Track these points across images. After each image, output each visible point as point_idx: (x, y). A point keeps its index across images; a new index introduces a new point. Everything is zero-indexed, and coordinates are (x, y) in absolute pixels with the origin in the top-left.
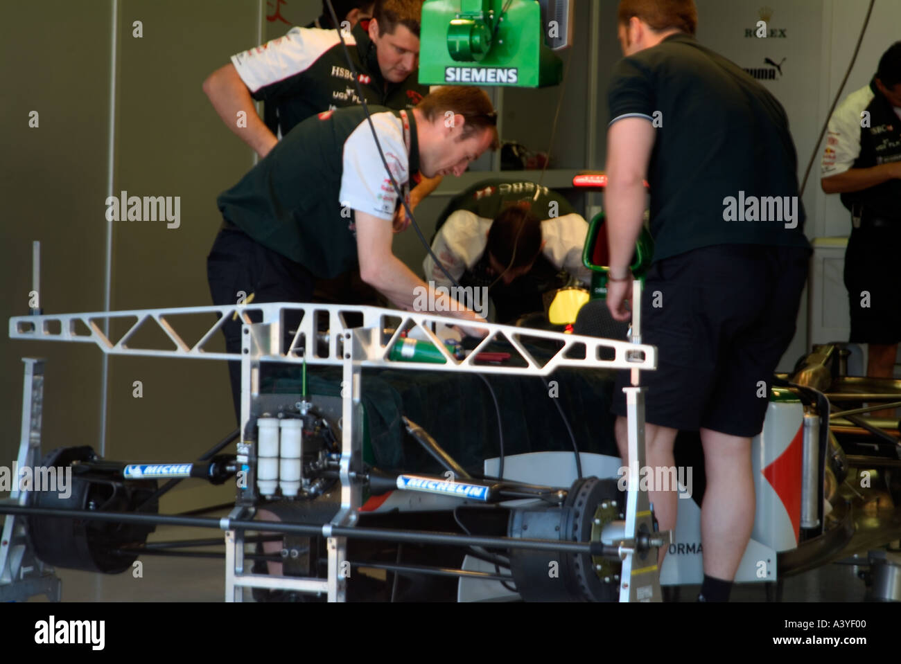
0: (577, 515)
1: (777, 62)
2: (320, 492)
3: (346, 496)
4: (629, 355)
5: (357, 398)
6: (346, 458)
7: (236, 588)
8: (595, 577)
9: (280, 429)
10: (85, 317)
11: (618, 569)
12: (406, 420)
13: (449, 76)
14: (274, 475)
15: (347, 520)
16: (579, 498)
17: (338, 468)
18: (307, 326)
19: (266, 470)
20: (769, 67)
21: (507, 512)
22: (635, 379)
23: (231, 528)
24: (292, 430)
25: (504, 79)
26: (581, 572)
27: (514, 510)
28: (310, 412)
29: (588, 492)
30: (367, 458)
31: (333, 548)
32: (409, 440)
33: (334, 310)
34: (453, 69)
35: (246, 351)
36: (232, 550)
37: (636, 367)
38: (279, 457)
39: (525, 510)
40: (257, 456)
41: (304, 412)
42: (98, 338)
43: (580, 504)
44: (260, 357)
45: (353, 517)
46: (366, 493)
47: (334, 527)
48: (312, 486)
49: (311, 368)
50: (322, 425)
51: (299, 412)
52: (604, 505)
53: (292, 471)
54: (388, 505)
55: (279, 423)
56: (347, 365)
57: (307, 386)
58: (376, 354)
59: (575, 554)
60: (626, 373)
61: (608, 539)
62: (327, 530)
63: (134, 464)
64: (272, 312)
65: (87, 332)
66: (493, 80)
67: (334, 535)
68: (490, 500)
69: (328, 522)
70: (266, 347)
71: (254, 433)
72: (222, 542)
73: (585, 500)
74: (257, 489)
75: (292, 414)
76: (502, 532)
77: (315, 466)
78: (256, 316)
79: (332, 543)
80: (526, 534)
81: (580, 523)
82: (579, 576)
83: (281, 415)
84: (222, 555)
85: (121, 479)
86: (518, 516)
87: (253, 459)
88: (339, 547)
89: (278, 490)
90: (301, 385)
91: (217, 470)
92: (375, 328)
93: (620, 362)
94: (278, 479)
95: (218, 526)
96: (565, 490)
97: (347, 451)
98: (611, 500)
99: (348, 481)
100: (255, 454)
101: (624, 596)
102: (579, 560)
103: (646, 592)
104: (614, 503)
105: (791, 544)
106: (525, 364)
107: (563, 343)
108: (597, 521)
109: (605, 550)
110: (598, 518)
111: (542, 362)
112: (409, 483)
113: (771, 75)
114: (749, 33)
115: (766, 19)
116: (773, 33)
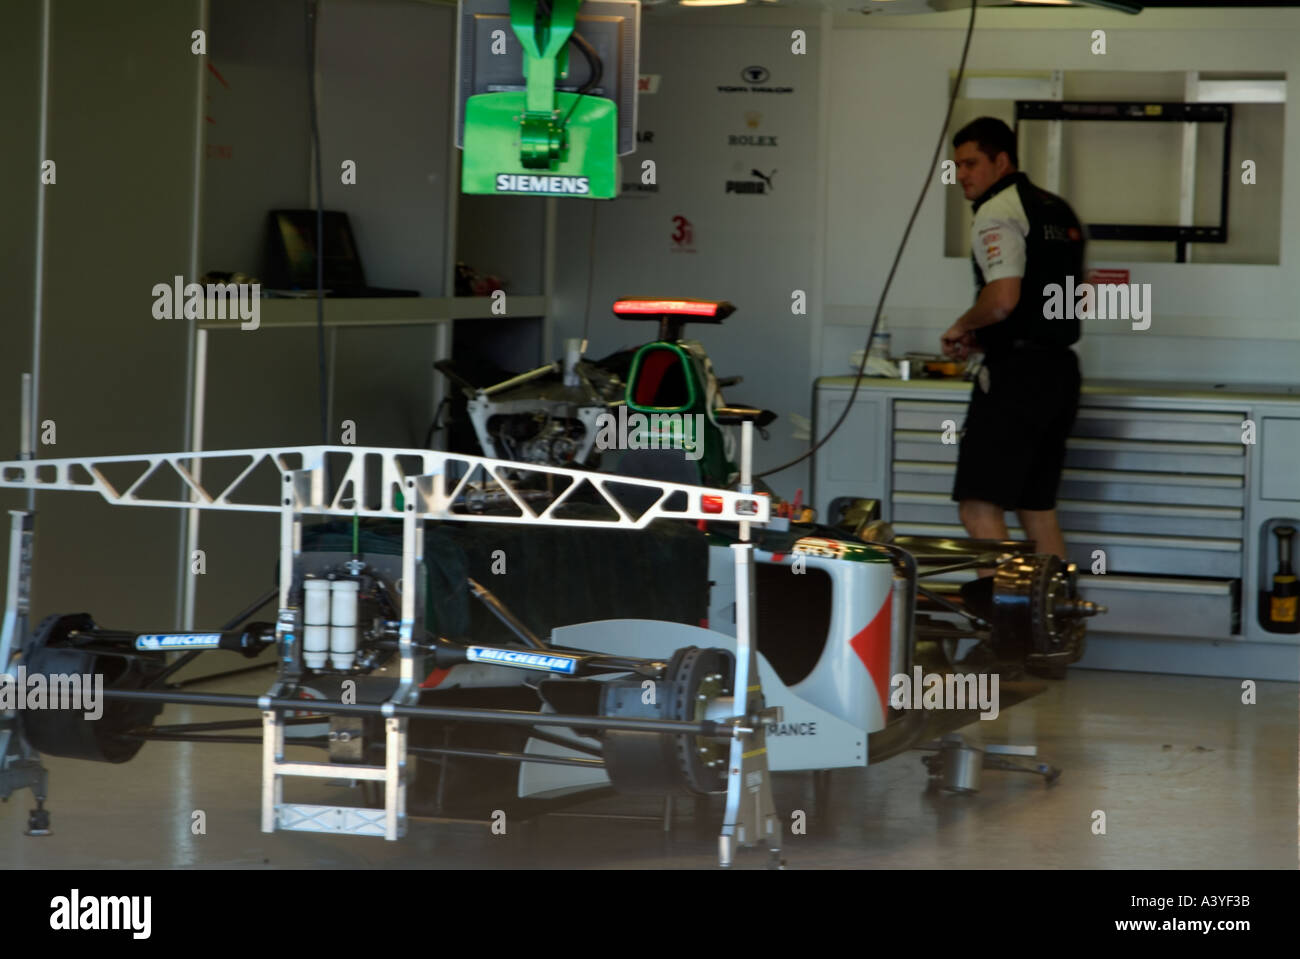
0: (680, 691)
1: (766, 174)
2: (375, 665)
3: (407, 669)
4: (740, 507)
5: (420, 557)
6: (407, 625)
7: (277, 776)
8: (699, 760)
9: (331, 592)
10: (87, 462)
11: (724, 752)
12: (472, 583)
13: (501, 185)
14: (323, 646)
15: (407, 699)
16: (682, 671)
17: (397, 637)
18: (356, 473)
19: (315, 639)
20: (757, 179)
21: (598, 687)
22: (745, 535)
23: (272, 708)
24: (346, 594)
25: (572, 189)
26: (685, 755)
27: (606, 684)
28: (362, 572)
29: (692, 663)
30: (430, 624)
31: (394, 729)
32: (477, 604)
33: (389, 455)
34: (506, 177)
35: (288, 502)
36: (272, 734)
37: (746, 521)
38: (330, 625)
39: (618, 685)
40: (303, 624)
41: (355, 572)
42: (100, 486)
43: (684, 677)
44: (301, 509)
45: (414, 695)
46: (429, 666)
47: (396, 706)
48: (365, 659)
49: (364, 521)
50: (378, 588)
51: (349, 572)
52: (709, 679)
53: (345, 641)
54: (451, 680)
55: (331, 586)
56: (409, 518)
57: (360, 542)
58: (440, 505)
59: (679, 734)
60: (734, 527)
61: (718, 715)
62: (387, 709)
63: (149, 633)
64: (314, 457)
65: (89, 481)
66: (558, 190)
67: (396, 715)
68: (578, 673)
69: (387, 700)
70: (307, 498)
71: (299, 598)
72: (259, 724)
73: (688, 672)
74: (303, 662)
75: (343, 575)
76: (593, 710)
77: (370, 635)
78: (294, 462)
79: (392, 725)
80: (621, 713)
81: (684, 698)
82: (683, 761)
83: (332, 576)
84: (259, 740)
85: (134, 651)
86: (611, 692)
87: (299, 628)
88: (400, 729)
89: (329, 663)
90: (351, 542)
91: (252, 640)
92: (438, 475)
93: (728, 514)
94: (329, 651)
95: (256, 706)
96: (662, 661)
97: (408, 615)
98: (717, 673)
99: (409, 653)
100: (301, 624)
101: (734, 783)
102: (683, 742)
103: (756, 778)
104: (718, 677)
105: (879, 724)
106: (616, 518)
107: (659, 492)
108: (702, 697)
109: (718, 730)
110: (702, 694)
111: (636, 514)
112: (482, 654)
113: (758, 189)
114: (733, 140)
115: (753, 124)
116: (761, 141)
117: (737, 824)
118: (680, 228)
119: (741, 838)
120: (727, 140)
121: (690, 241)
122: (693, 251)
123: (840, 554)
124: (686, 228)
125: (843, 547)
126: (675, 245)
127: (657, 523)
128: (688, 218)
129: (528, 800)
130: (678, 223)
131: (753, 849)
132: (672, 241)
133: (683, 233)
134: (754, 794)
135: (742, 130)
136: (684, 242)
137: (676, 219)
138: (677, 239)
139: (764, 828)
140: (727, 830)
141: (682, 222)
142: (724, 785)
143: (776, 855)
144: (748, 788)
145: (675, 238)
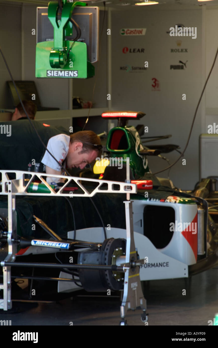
0: (106, 254)
1: (184, 62)
3: (10, 249)
4: (125, 187)
5: (14, 209)
6: (10, 233)
8: (114, 279)
11: (123, 275)
12: (34, 216)
13: (48, 74)
15: (11, 259)
16: (107, 247)
17: (7, 238)
20: (181, 64)
22: (128, 197)
25: (72, 75)
26: (108, 277)
27: (80, 252)
29: (110, 244)
30: (19, 233)
31: (5, 271)
33: (4, 172)
34: (50, 71)
37: (128, 192)
39: (85, 253)
43: (107, 249)
45: (14, 258)
46: (18, 248)
47: (5, 262)
52: (117, 250)
54: (29, 252)
56: (10, 195)
58: (21, 190)
59: (105, 270)
61: (119, 263)
62: (2, 264)
66: (68, 76)
68: (70, 249)
69: (3, 260)
73: (109, 248)
79: (5, 269)
80: (85, 263)
81: (107, 257)
82: (107, 280)
86: (81, 255)
88: (8, 271)
92: (21, 179)
93: (122, 191)
96: (101, 244)
97: (10, 230)
98: (120, 247)
99: (11, 243)
101: (126, 287)
102: (107, 272)
103: (135, 285)
104: (121, 249)
105: (193, 261)
106: (83, 193)
107: (98, 183)
108: (114, 256)
109: (118, 268)
110: (114, 255)
111: (90, 192)
112: (36, 243)
113: (182, 68)
114: (172, 51)
115: (179, 44)
116: (182, 51)
117: (127, 302)
118: (155, 82)
119: (129, 306)
120: (170, 50)
121: (158, 87)
122: (159, 90)
123: (178, 201)
124: (157, 82)
125: (178, 198)
126: (153, 88)
127: (97, 194)
128: (157, 78)
129: (61, 294)
130: (154, 80)
131: (135, 310)
132: (151, 86)
133: (156, 84)
134: (135, 291)
135: (175, 47)
136: (156, 87)
137: (153, 79)
138: (154, 86)
139: (139, 302)
140: (123, 304)
141: (155, 80)
142: (123, 288)
143: (145, 312)
144: (132, 289)
145: (153, 86)
